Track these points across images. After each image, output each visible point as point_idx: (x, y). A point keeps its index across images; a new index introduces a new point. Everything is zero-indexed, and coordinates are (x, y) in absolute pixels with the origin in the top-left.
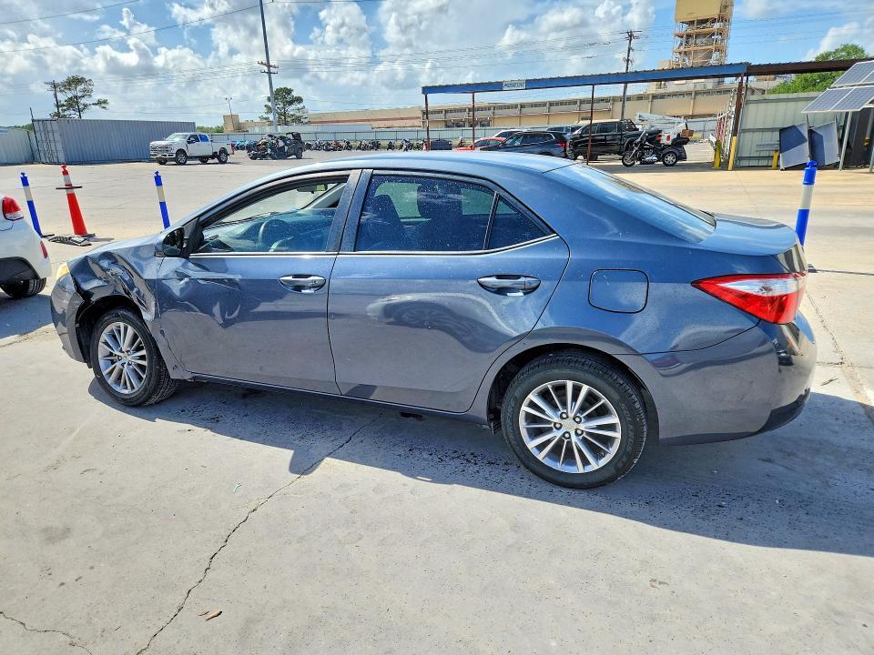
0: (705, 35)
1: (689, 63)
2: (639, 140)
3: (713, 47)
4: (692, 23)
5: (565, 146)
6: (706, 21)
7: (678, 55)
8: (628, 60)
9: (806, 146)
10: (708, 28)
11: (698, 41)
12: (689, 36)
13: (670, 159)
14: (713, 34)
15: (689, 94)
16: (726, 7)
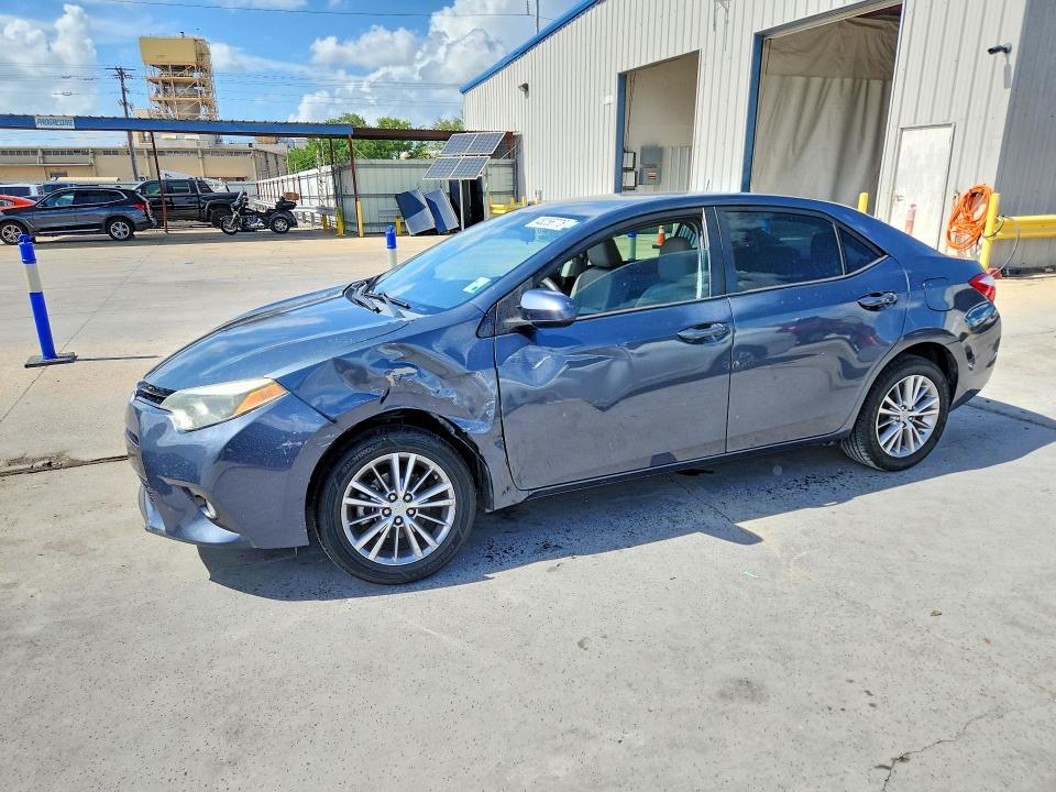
0: (186, 84)
1: (173, 114)
2: (237, 203)
3: (199, 99)
4: (164, 67)
5: (145, 209)
6: (183, 68)
7: (158, 105)
8: (125, 104)
9: (427, 210)
10: (187, 77)
11: (179, 90)
12: (166, 83)
13: (280, 225)
14: (195, 85)
15: (194, 152)
16: (202, 55)
